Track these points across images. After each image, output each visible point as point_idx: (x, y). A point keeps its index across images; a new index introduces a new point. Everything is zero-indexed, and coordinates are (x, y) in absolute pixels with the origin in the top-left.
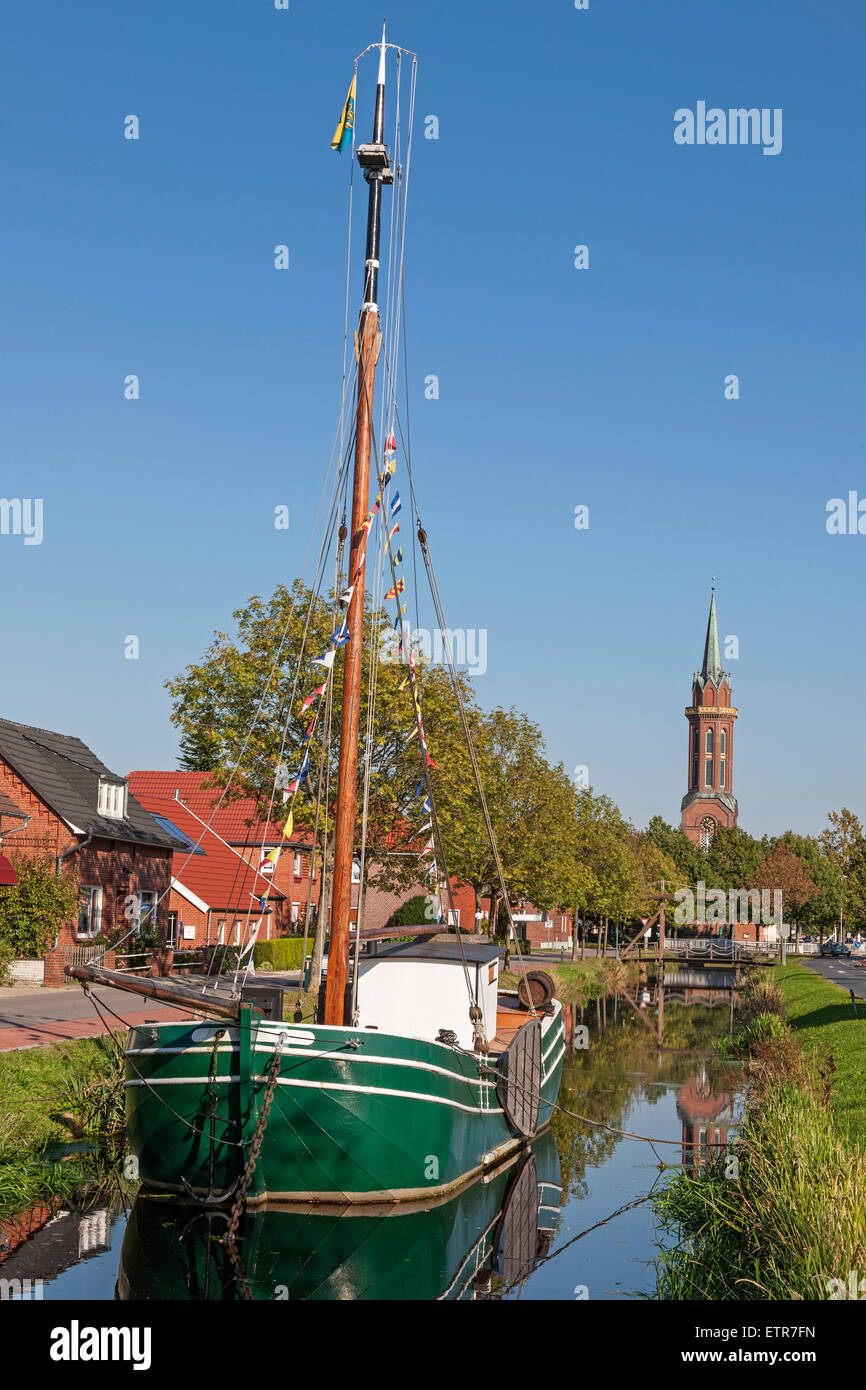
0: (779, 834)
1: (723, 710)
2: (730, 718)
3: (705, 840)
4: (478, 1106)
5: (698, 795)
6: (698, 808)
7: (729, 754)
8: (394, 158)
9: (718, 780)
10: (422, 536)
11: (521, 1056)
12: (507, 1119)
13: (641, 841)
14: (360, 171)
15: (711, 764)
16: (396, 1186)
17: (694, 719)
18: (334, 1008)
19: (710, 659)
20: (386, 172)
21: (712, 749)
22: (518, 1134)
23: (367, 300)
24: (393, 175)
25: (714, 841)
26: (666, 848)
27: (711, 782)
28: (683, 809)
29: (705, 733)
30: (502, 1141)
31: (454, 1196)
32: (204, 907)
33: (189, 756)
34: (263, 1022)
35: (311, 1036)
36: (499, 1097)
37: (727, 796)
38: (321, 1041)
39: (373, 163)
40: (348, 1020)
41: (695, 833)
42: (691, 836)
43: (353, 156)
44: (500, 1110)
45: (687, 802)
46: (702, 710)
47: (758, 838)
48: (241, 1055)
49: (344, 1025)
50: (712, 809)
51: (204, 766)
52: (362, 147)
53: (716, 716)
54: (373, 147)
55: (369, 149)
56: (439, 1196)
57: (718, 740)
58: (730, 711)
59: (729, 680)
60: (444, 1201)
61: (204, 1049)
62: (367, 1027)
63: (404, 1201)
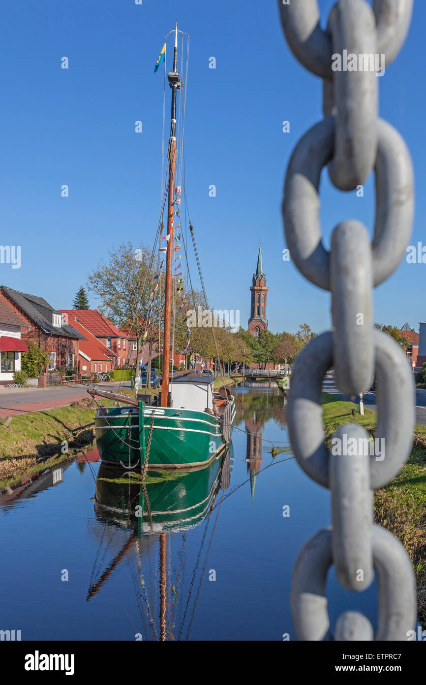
0: (282, 332)
1: (263, 288)
2: (266, 291)
3: (256, 334)
4: (215, 434)
5: (254, 319)
6: (254, 323)
7: (265, 303)
8: (181, 78)
9: (261, 313)
10: (191, 228)
11: (227, 416)
12: (222, 437)
13: (236, 336)
14: (168, 83)
15: (259, 307)
16: (192, 462)
17: (253, 290)
18: (164, 400)
19: (259, 269)
20: (179, 84)
21: (259, 302)
22: (225, 442)
23: (172, 136)
24: (180, 85)
25: (260, 335)
26: (244, 338)
27: (259, 314)
28: (249, 323)
29: (257, 297)
30: (220, 445)
31: (209, 465)
32: (89, 359)
33: (77, 304)
34: (146, 407)
35: (164, 411)
36: (221, 430)
37: (264, 319)
38: (167, 413)
39: (173, 80)
40: (169, 405)
41: (253, 332)
42: (251, 333)
43: (166, 77)
44: (221, 435)
45: (250, 321)
46: (256, 288)
47: (274, 333)
48: (139, 418)
49: (168, 407)
50: (259, 324)
51: (82, 308)
52: (170, 73)
53: (261, 290)
54: (173, 74)
55: (172, 74)
56: (206, 464)
57: (262, 298)
58: (265, 288)
59: (266, 277)
60: (207, 466)
61: (126, 416)
62: (181, 408)
63: (195, 467)
